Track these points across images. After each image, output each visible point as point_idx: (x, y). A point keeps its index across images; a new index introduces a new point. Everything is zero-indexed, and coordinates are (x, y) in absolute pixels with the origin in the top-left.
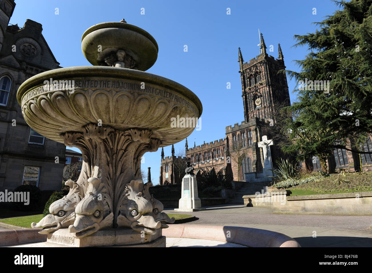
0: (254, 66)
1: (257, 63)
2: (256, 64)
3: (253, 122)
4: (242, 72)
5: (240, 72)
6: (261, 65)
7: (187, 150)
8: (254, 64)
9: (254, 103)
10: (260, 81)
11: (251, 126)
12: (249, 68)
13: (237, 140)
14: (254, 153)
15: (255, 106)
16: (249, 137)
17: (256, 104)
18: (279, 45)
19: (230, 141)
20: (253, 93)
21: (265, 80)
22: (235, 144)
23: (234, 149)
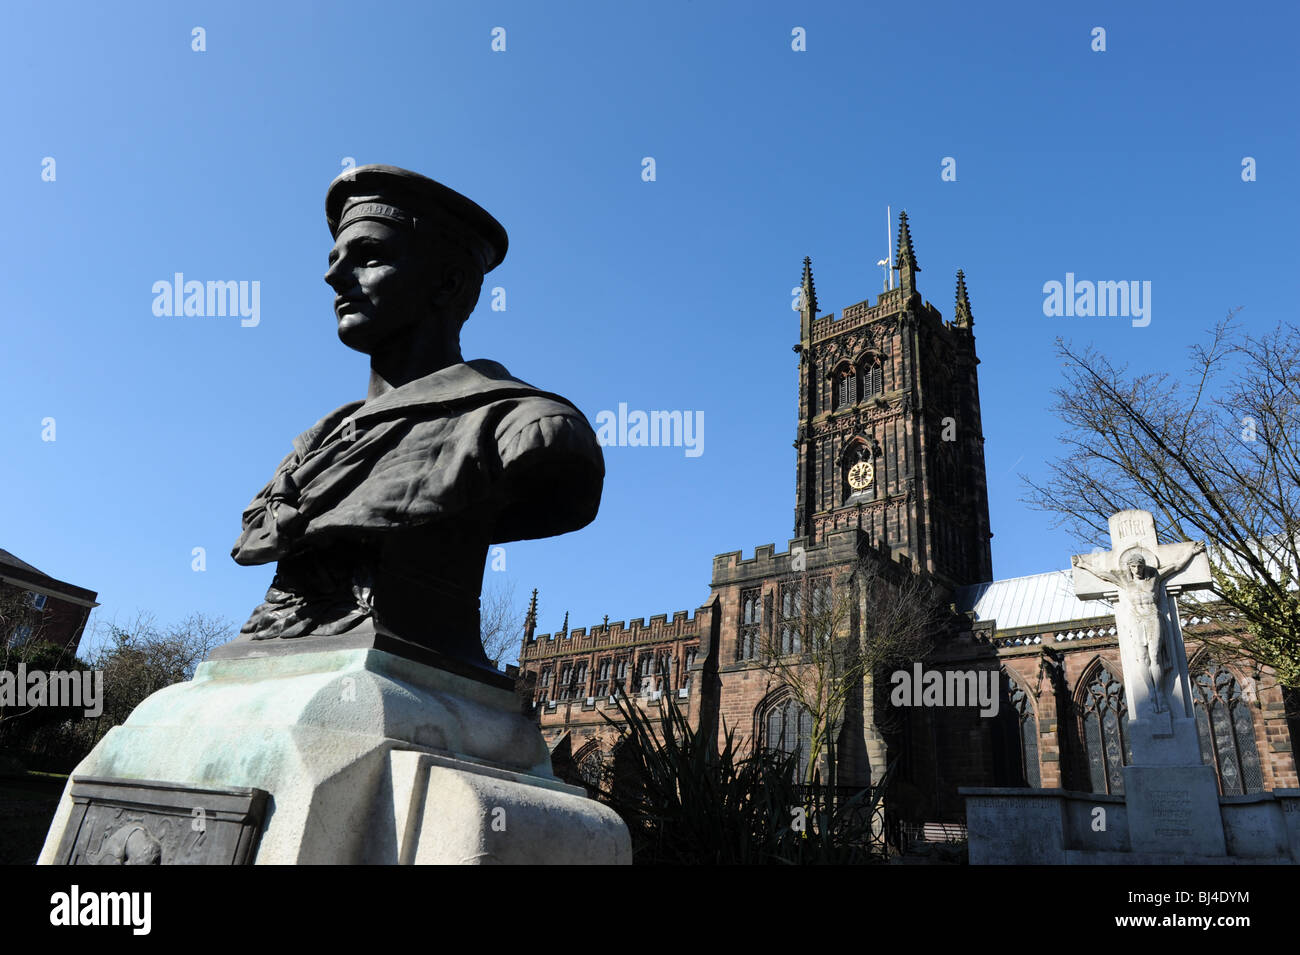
0: (858, 333)
1: (875, 323)
2: (868, 325)
3: (844, 547)
4: (806, 352)
5: (798, 349)
6: (892, 330)
8: (862, 324)
9: (845, 477)
10: (879, 393)
11: (831, 565)
12: (838, 337)
13: (759, 617)
15: (847, 491)
16: (817, 611)
17: (853, 483)
18: (961, 276)
19: (728, 619)
20: (843, 439)
21: (901, 391)
22: (747, 637)
23: (739, 655)
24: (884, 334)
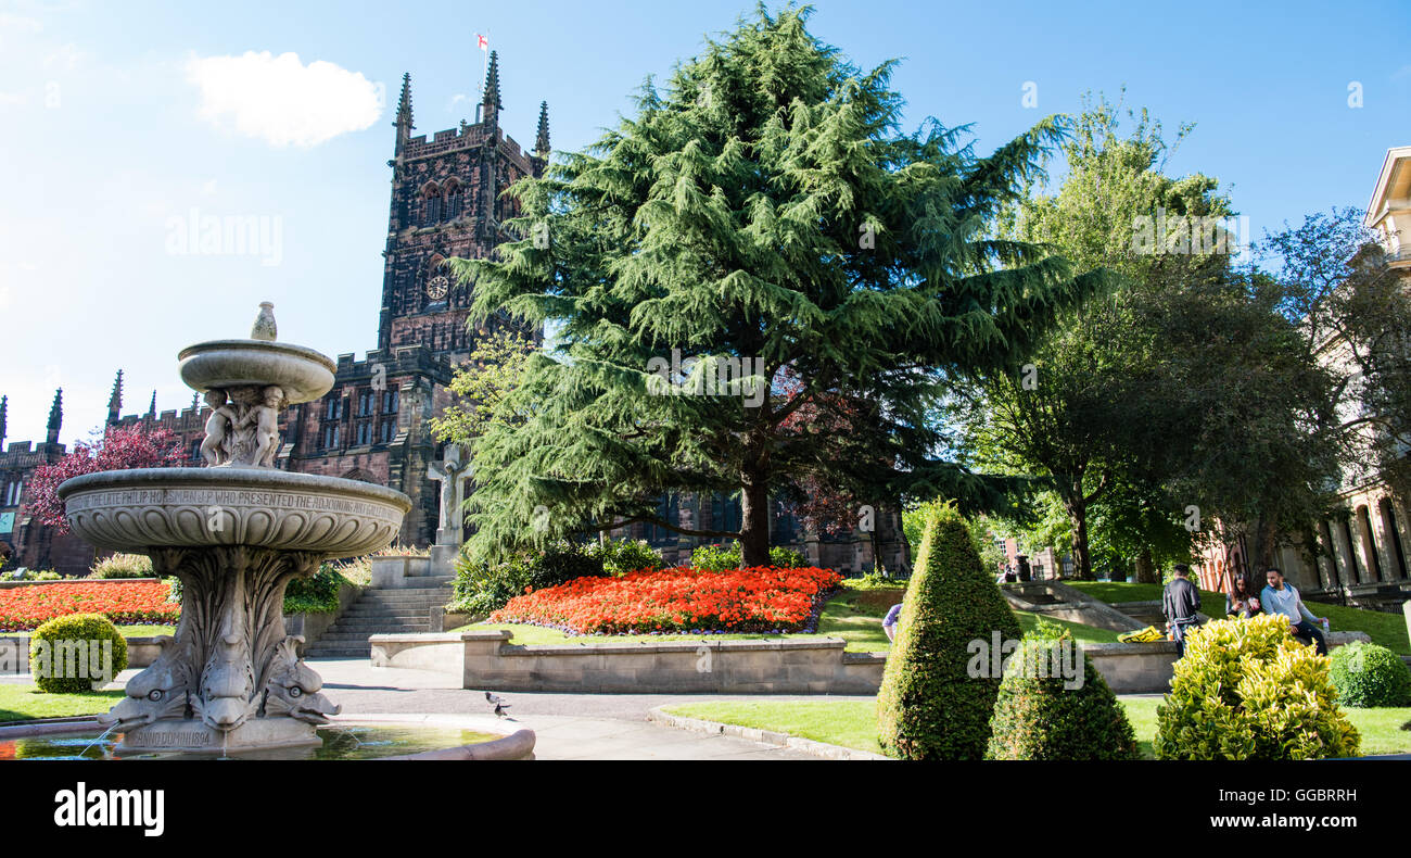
0: (448, 158)
1: (460, 152)
2: (454, 154)
3: (410, 360)
4: (399, 168)
5: (392, 163)
6: (474, 161)
7: (113, 420)
8: (450, 151)
9: (425, 288)
10: (458, 218)
11: (400, 375)
12: (428, 160)
13: (339, 415)
14: (394, 472)
15: (426, 300)
16: (386, 410)
17: (431, 293)
18: (544, 106)
19: (312, 415)
20: (425, 254)
21: (475, 218)
22: (329, 430)
23: (320, 444)
24: (468, 163)
